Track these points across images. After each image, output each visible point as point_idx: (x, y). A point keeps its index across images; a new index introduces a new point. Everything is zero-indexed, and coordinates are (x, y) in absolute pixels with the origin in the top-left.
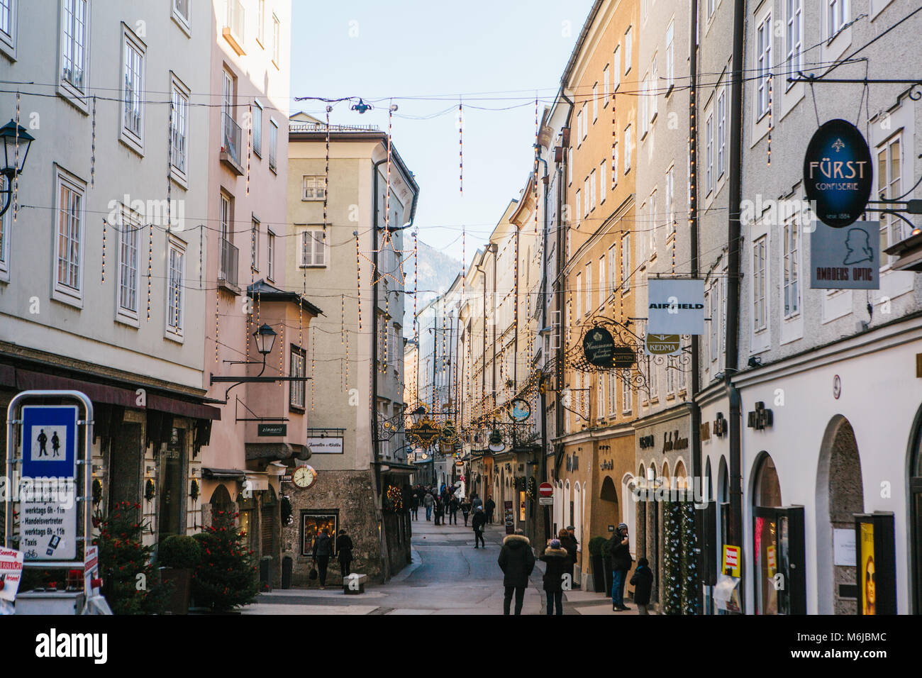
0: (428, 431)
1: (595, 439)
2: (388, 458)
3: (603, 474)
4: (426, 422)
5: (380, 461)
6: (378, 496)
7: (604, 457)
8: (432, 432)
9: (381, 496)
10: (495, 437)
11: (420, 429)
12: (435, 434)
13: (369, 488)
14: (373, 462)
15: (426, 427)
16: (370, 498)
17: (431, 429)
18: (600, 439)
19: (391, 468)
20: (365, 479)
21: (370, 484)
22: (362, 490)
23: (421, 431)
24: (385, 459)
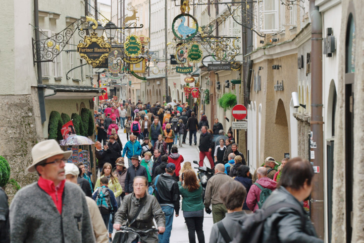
0: (96, 50)
1: (269, 58)
2: (58, 80)
3: (278, 97)
4: (94, 40)
5: (44, 84)
6: (43, 124)
7: (278, 76)
8: (101, 50)
9: (46, 123)
10: (194, 53)
11: (88, 48)
12: (103, 53)
13: (30, 114)
14: (36, 84)
15: (94, 45)
16: (32, 126)
17: (99, 48)
18: (275, 57)
19: (56, 91)
20: (24, 105)
21: (31, 110)
22: (23, 117)
23: (89, 50)
24: (52, 82)
